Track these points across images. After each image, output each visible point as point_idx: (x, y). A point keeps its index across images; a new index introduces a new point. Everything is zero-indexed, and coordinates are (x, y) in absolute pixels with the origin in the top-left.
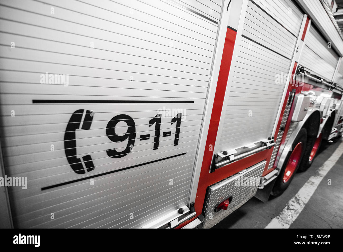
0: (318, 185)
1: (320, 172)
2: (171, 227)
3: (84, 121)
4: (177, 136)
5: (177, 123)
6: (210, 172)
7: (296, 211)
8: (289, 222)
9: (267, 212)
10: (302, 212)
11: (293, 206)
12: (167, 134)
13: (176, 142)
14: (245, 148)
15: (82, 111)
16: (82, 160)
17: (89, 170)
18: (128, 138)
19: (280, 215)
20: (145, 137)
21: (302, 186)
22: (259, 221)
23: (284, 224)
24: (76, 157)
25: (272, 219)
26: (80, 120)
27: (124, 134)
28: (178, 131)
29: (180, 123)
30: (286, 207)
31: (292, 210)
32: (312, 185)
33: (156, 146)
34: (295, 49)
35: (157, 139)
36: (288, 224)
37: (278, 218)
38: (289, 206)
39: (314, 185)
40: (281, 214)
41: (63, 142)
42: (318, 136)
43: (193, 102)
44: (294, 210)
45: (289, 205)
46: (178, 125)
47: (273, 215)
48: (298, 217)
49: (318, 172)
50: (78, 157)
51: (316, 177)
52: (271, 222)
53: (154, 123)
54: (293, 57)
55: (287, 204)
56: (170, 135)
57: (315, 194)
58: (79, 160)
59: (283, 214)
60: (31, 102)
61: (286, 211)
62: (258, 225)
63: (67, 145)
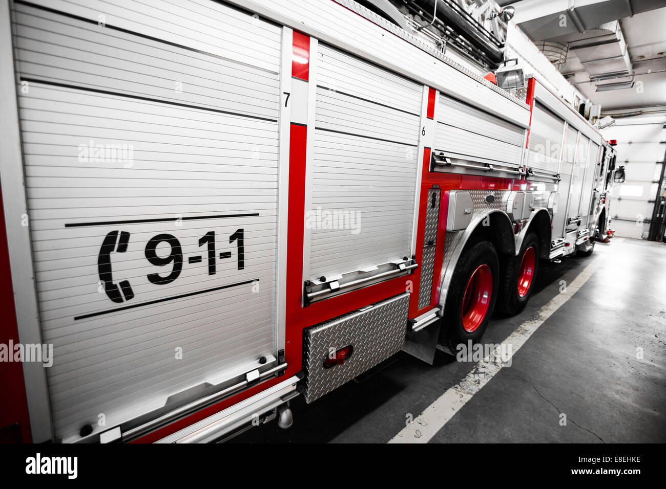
0: (532, 334)
1: (541, 314)
2: (247, 381)
3: (119, 243)
4: (241, 257)
5: (238, 241)
6: (302, 307)
7: (487, 374)
8: (472, 390)
9: (441, 380)
10: (496, 375)
11: (485, 367)
12: (225, 255)
13: (241, 265)
14: (360, 272)
15: (116, 233)
16: (119, 286)
17: (127, 299)
18: (173, 261)
19: (461, 383)
20: (195, 260)
21: (506, 338)
22: (425, 395)
23: (463, 394)
24: (112, 282)
25: (446, 389)
26: (114, 243)
27: (168, 257)
28: (241, 250)
29: (243, 241)
30: (473, 372)
31: (482, 373)
32: (523, 334)
33: (212, 270)
34: (419, 131)
35: (212, 262)
36: (471, 394)
37: (457, 388)
38: (477, 369)
39: (526, 334)
40: (462, 381)
41: (97, 266)
42: (517, 252)
43: (258, 214)
44: (484, 373)
45: (477, 367)
46: (241, 244)
47: (450, 384)
48: (488, 383)
49: (538, 314)
50: (114, 283)
51: (533, 322)
52: (444, 394)
53: (205, 243)
54: (419, 141)
55: (475, 367)
56: (230, 257)
57: (524, 347)
58: (115, 286)
59: (465, 381)
60: (64, 227)
61: (472, 376)
62: (421, 401)
63: (101, 269)
